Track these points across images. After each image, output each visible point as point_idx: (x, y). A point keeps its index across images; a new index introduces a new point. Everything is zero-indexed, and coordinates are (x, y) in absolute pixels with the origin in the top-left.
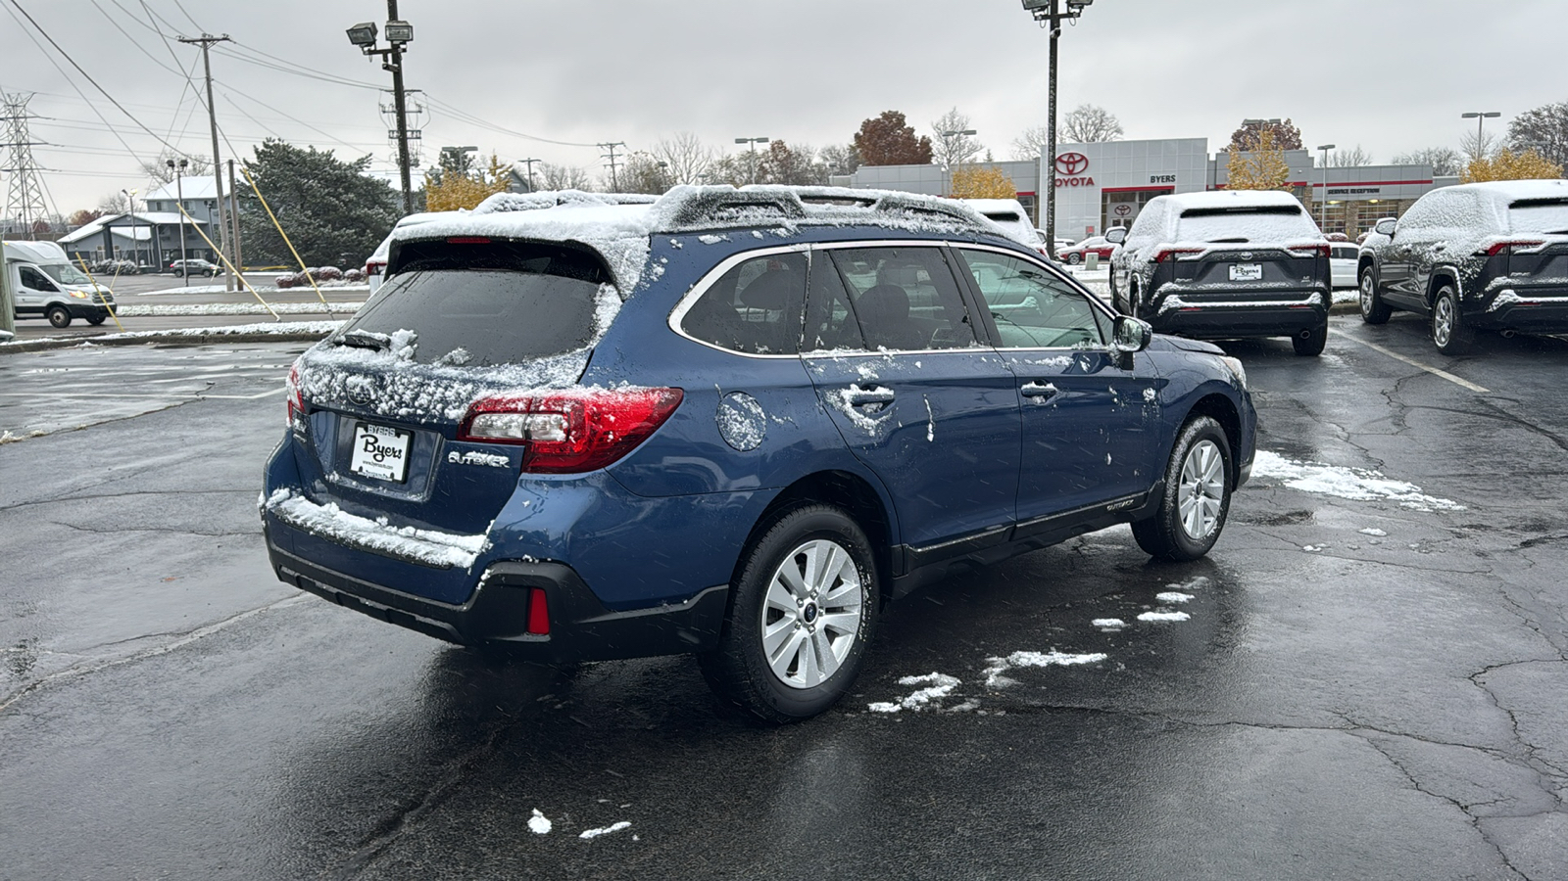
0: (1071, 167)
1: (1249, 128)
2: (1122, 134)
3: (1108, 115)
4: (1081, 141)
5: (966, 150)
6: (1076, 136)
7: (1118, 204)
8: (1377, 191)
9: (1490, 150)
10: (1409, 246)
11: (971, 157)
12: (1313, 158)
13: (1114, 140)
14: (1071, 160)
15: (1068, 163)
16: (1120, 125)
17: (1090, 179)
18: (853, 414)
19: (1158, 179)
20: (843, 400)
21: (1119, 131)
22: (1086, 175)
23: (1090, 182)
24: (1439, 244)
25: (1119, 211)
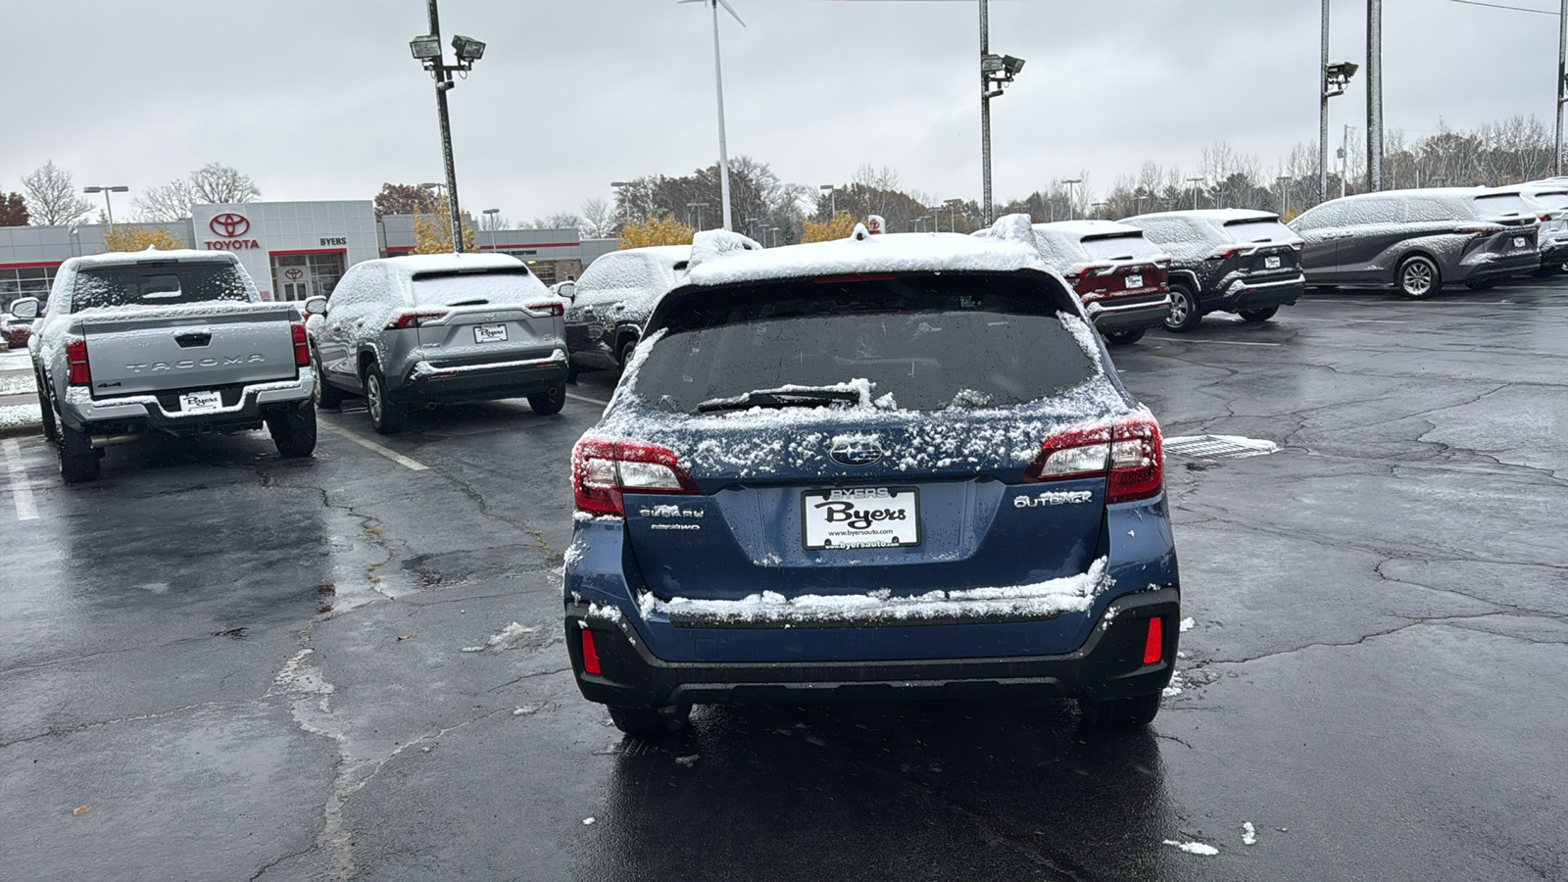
0: (230, 229)
1: (391, 193)
2: (259, 194)
3: (240, 175)
4: (214, 202)
5: (73, 210)
6: (207, 196)
7: (288, 268)
8: (534, 252)
9: (607, 216)
10: (591, 308)
11: (82, 218)
12: (476, 222)
13: (251, 201)
14: (229, 221)
15: (226, 224)
16: (256, 186)
17: (254, 241)
19: (328, 241)
21: (255, 192)
22: (249, 237)
23: (255, 244)
24: (619, 304)
25: (289, 275)
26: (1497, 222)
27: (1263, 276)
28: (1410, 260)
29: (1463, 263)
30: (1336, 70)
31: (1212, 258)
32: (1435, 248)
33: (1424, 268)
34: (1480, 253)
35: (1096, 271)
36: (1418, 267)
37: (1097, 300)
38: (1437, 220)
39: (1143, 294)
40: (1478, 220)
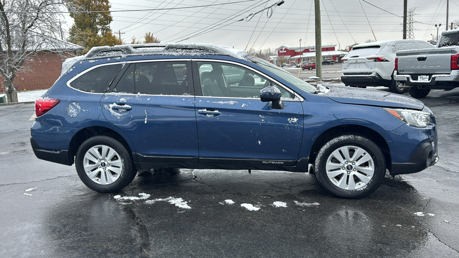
18: (112, 111)
20: (109, 107)
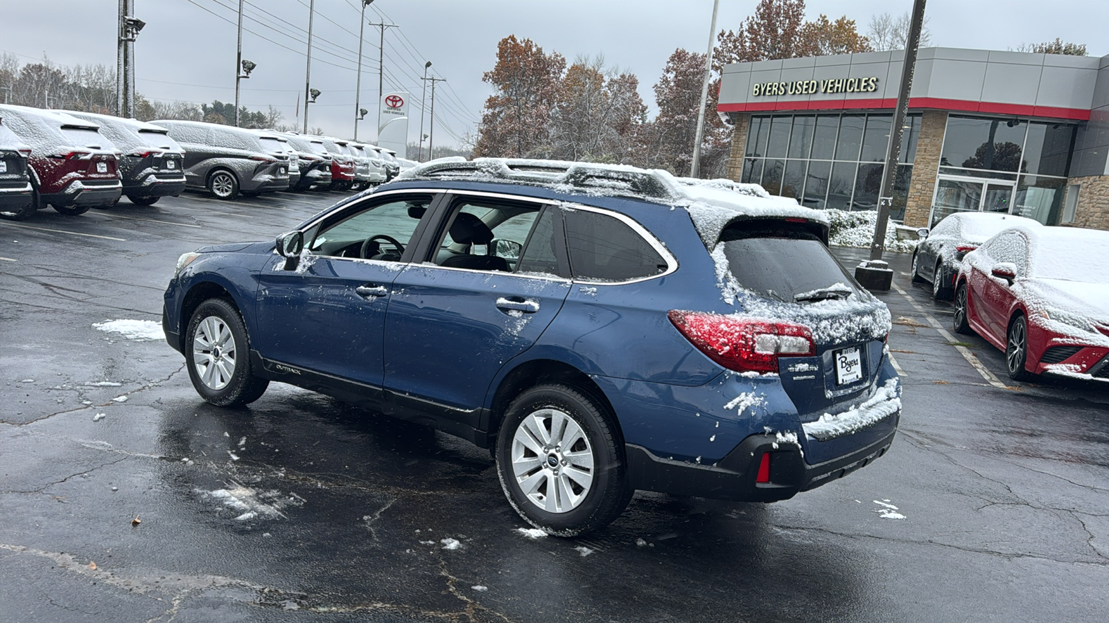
26: (274, 156)
27: (165, 174)
28: (218, 172)
29: (254, 179)
30: (132, 23)
31: (132, 155)
32: (236, 167)
33: (228, 180)
34: (264, 174)
35: (79, 156)
36: (224, 178)
37: (79, 179)
38: (235, 148)
39: (107, 178)
40: (263, 153)
